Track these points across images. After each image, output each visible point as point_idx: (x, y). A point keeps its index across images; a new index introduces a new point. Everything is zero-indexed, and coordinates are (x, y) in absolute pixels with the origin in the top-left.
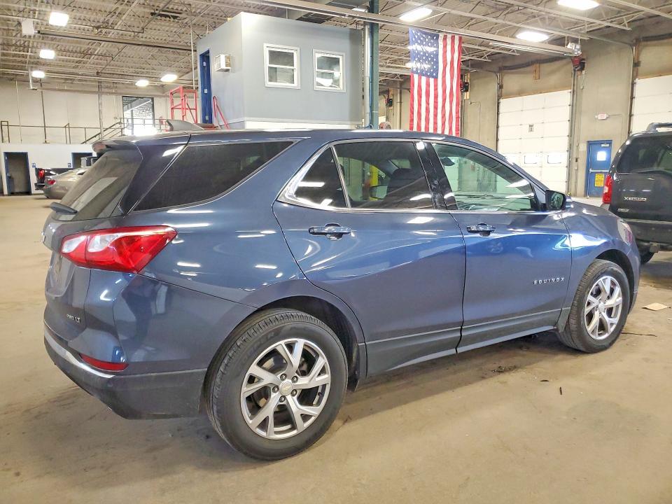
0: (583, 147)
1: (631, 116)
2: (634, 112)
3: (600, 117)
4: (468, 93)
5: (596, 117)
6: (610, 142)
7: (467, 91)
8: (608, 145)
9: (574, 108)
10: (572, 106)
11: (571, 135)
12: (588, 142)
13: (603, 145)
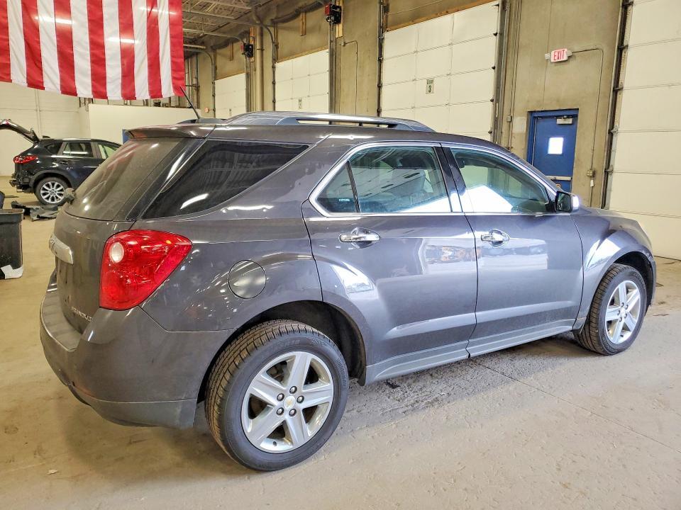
0: (520, 125)
1: (622, 48)
2: (630, 39)
3: (552, 56)
4: (341, 25)
5: (547, 56)
6: (573, 114)
7: (337, 21)
8: (570, 121)
9: (505, 40)
10: (500, 35)
11: (497, 99)
12: (531, 112)
13: (560, 121)
